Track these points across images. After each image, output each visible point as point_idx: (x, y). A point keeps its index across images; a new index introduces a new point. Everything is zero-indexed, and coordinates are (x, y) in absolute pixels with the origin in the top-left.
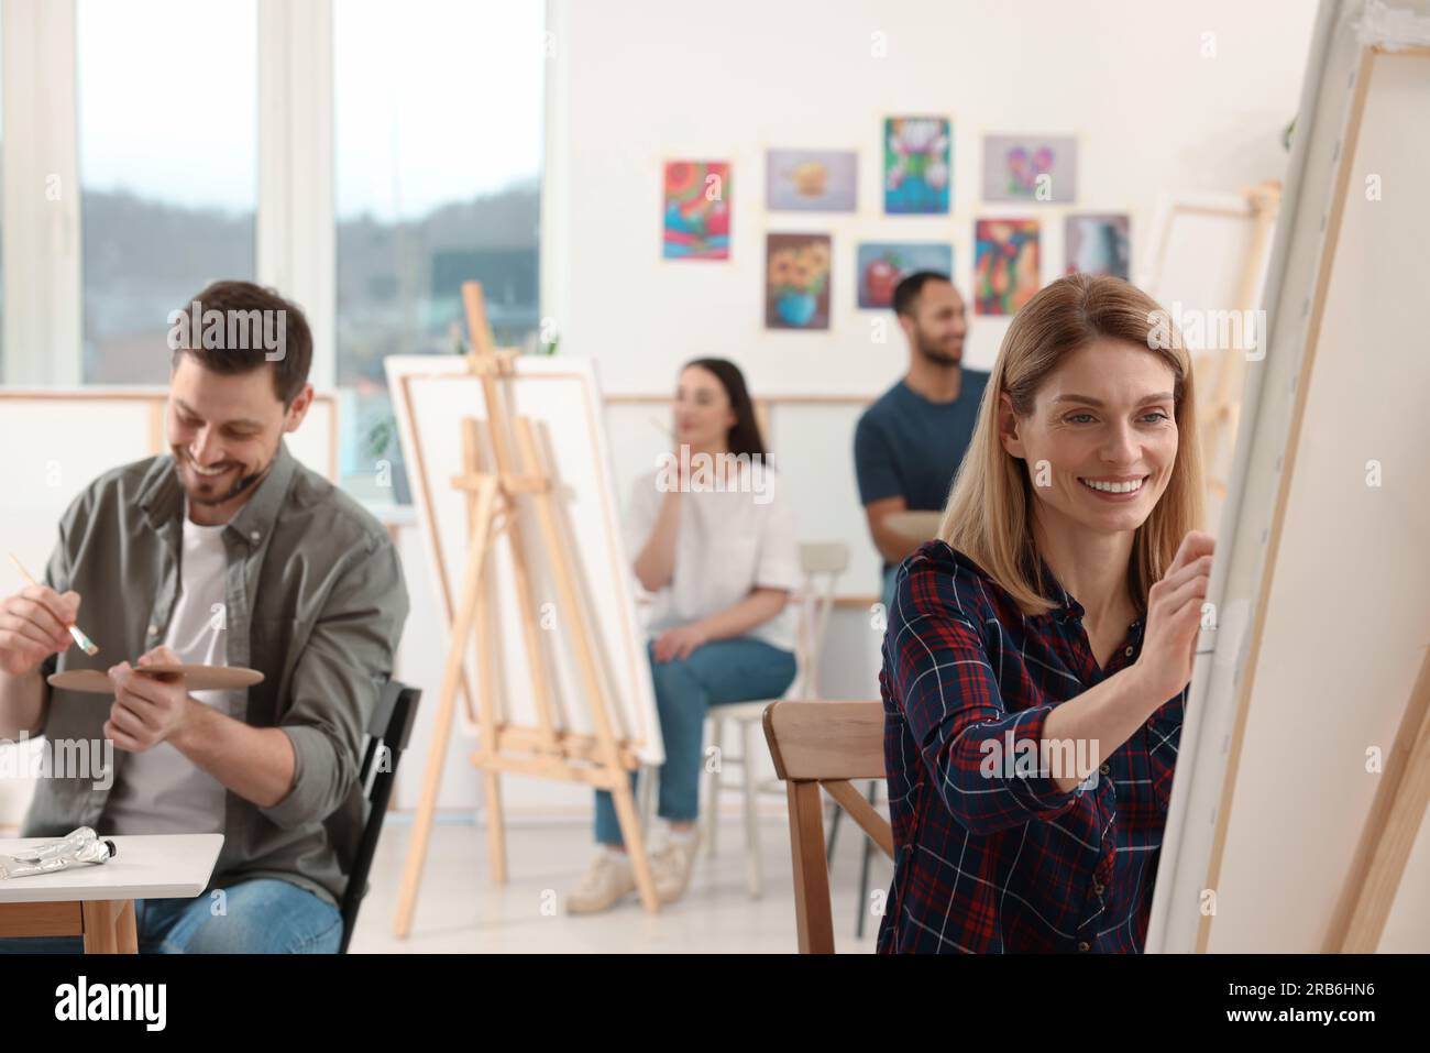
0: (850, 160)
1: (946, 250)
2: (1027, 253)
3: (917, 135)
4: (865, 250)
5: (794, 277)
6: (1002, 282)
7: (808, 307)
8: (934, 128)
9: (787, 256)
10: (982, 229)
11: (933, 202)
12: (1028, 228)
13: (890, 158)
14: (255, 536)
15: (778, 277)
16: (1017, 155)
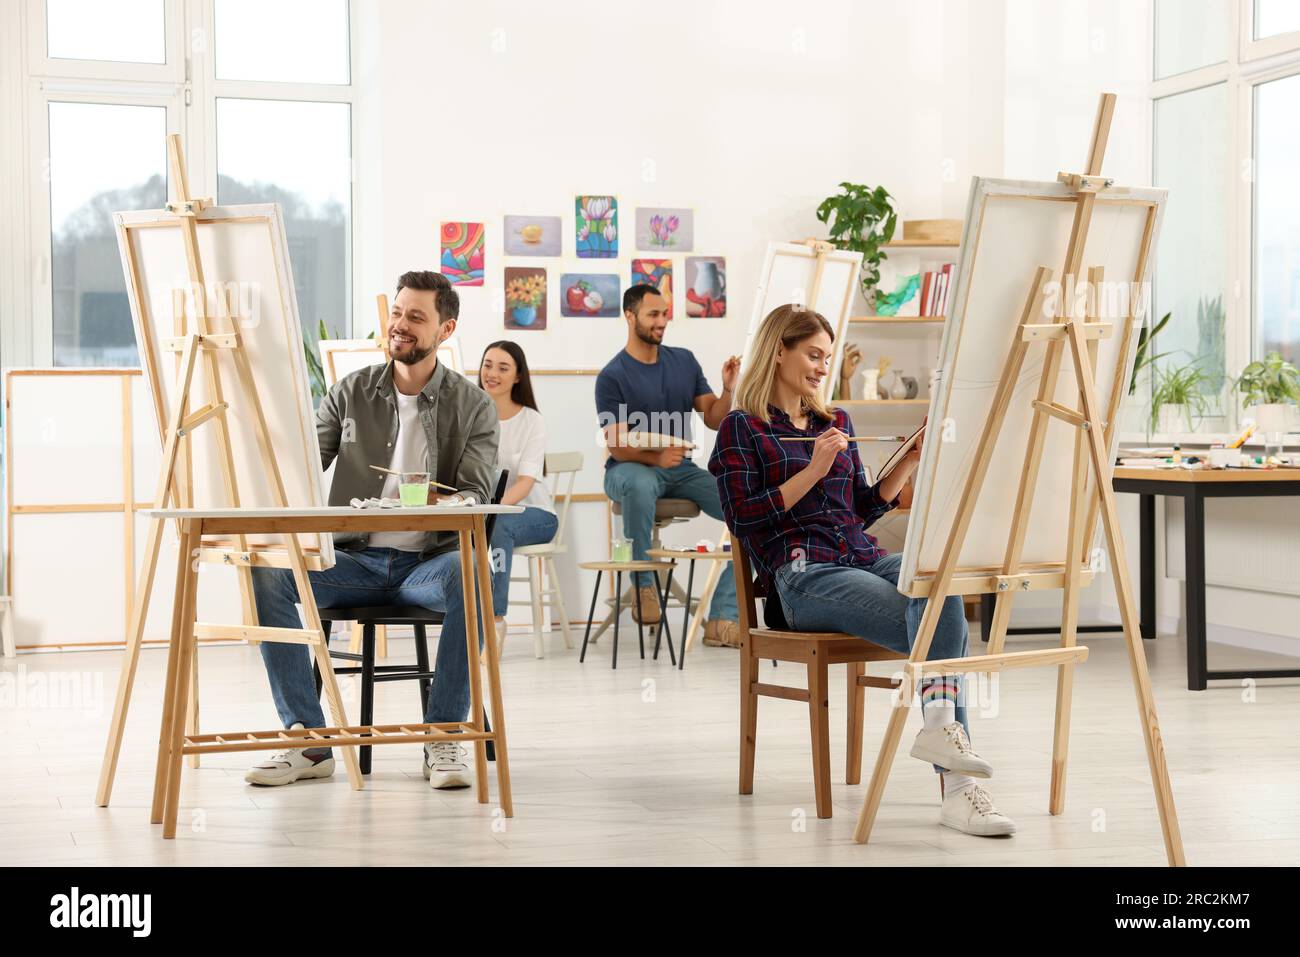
0: (557, 223)
1: (615, 277)
2: (664, 280)
3: (597, 208)
4: (565, 278)
5: (524, 296)
7: (533, 315)
8: (606, 204)
9: (519, 283)
10: (636, 265)
11: (608, 250)
12: (665, 265)
13: (580, 223)
14: (432, 398)
15: (513, 297)
16: (657, 220)
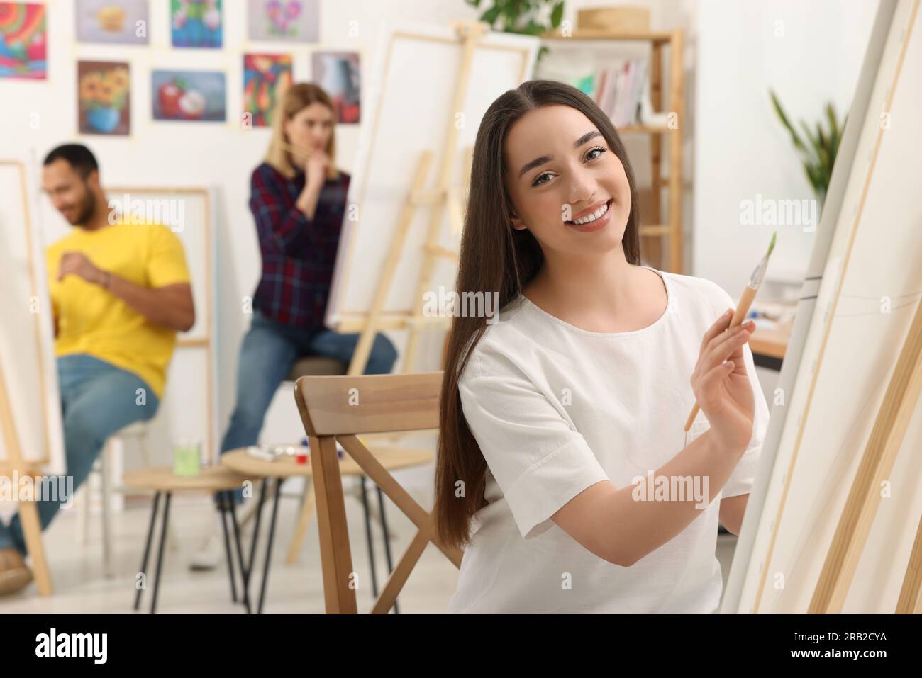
0: (143, 5)
1: (221, 77)
2: (283, 80)
4: (157, 75)
5: (100, 94)
6: (265, 101)
7: (113, 118)
9: (95, 78)
10: (249, 61)
11: (210, 39)
12: (283, 61)
13: (175, 5)
15: (88, 95)
16: (274, 6)
